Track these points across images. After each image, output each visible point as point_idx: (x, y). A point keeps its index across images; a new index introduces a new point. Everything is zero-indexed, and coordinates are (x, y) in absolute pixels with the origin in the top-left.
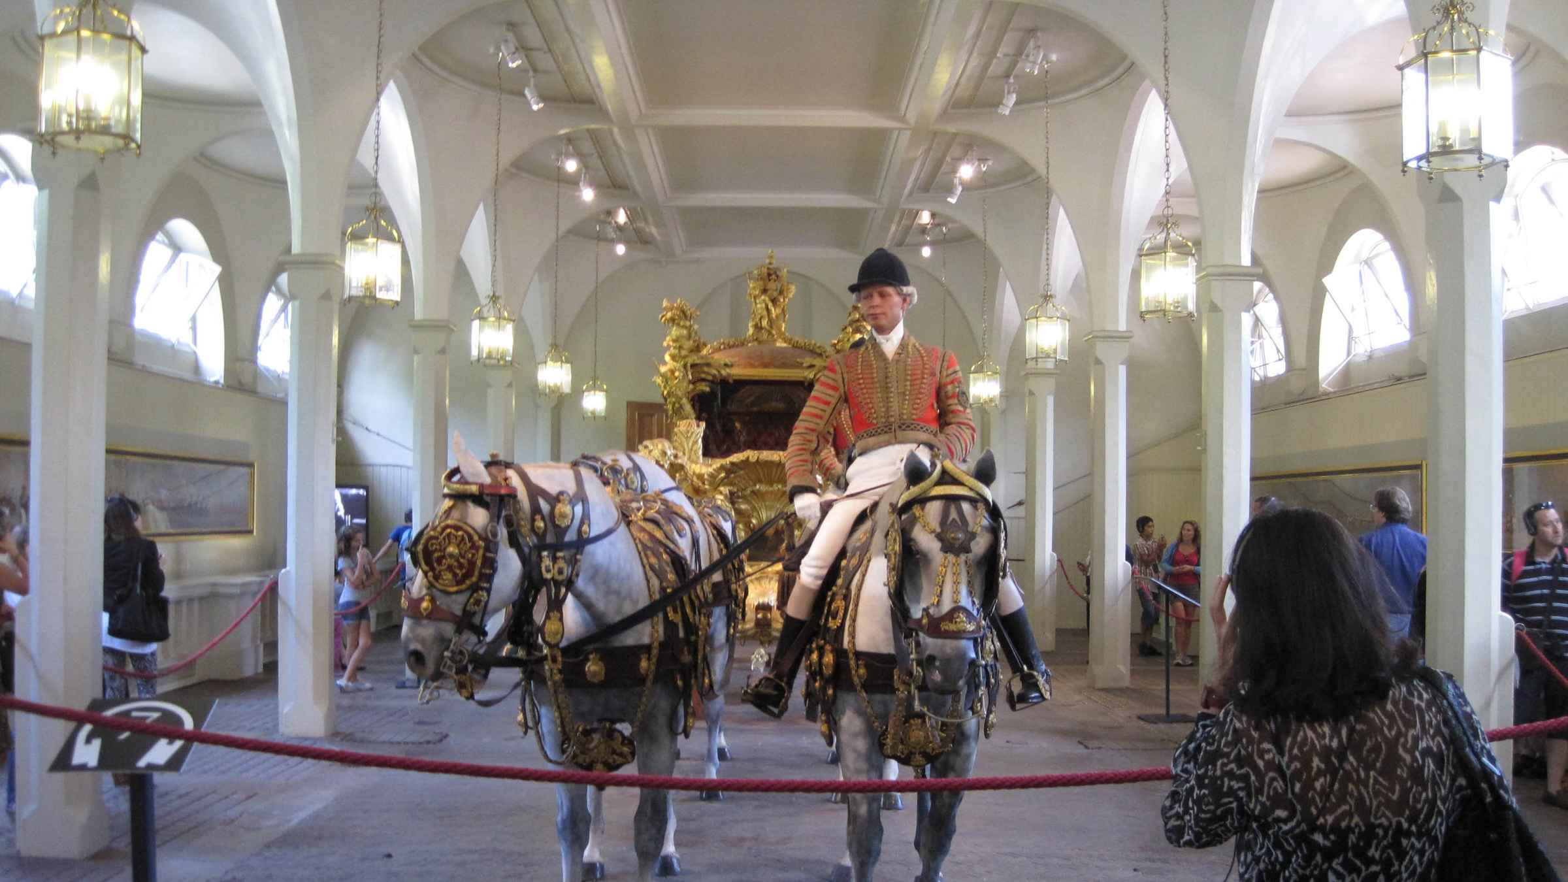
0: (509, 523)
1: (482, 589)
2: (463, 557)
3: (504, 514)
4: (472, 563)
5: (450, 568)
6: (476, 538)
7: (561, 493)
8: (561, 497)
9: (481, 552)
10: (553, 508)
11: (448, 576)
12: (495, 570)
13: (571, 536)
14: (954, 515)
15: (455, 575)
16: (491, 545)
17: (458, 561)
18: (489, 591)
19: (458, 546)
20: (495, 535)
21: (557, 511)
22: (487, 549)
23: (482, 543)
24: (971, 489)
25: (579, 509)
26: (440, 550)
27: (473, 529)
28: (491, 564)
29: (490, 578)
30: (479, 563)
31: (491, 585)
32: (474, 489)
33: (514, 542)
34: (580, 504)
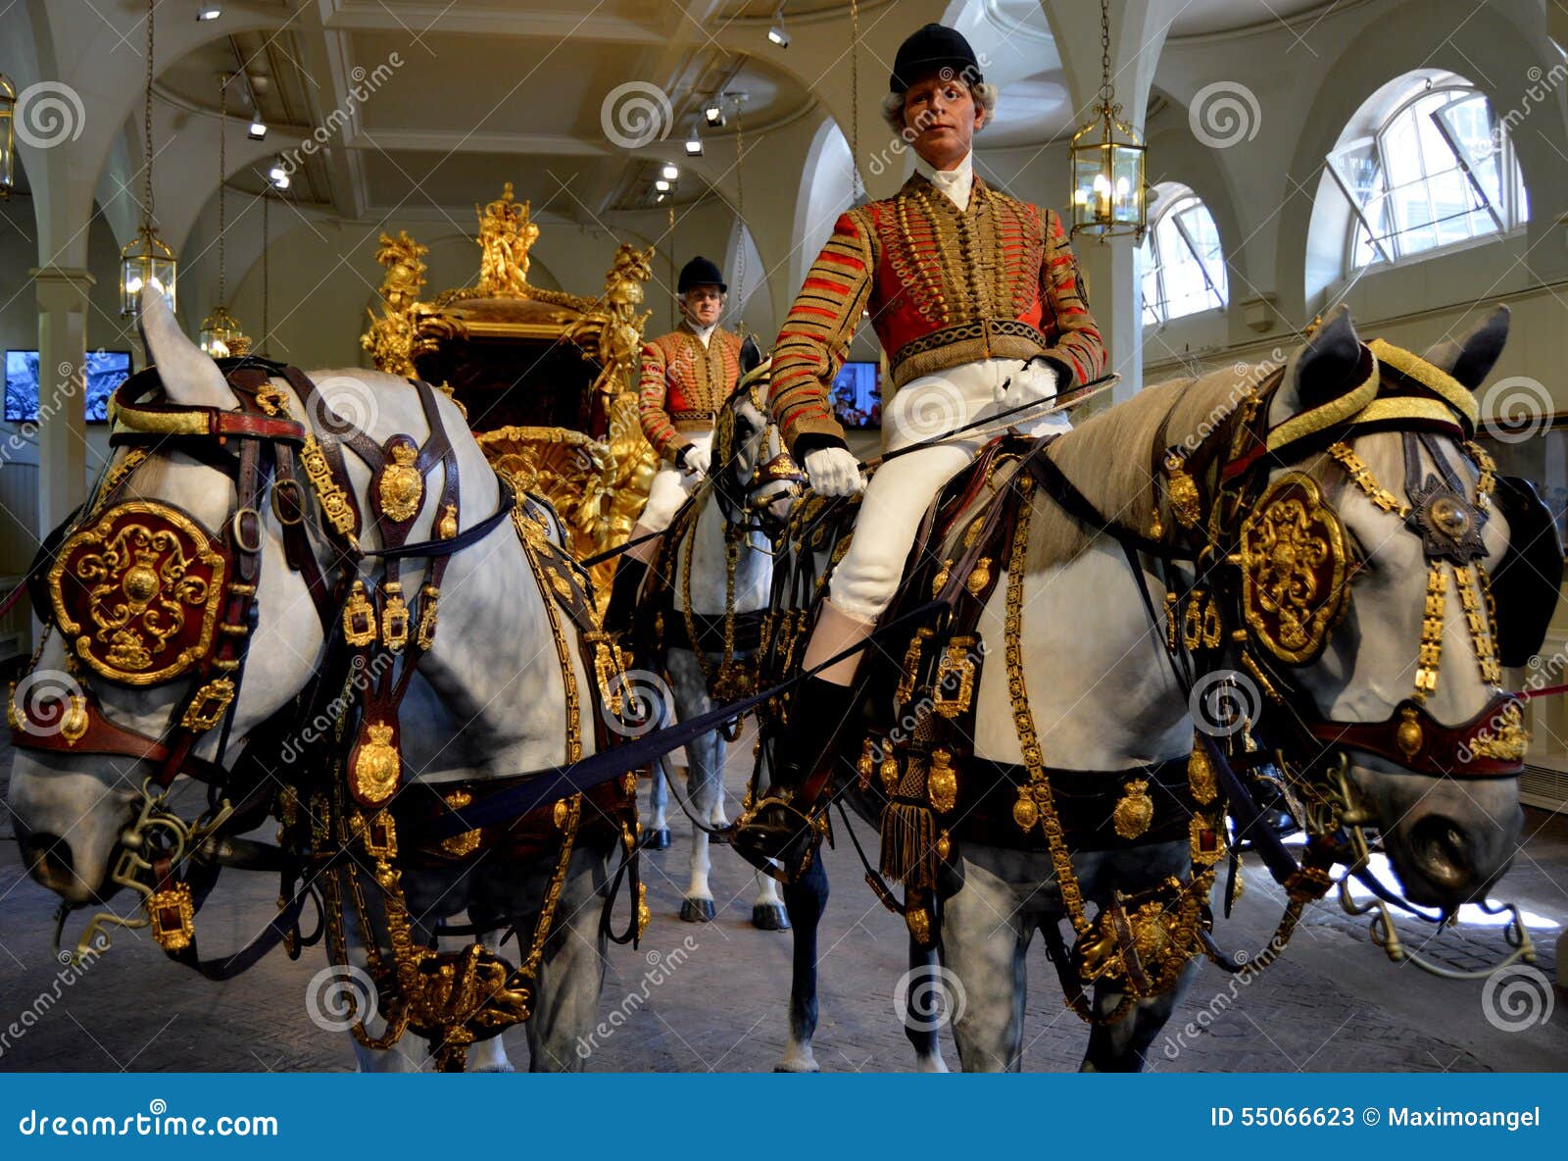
0: (288, 508)
1: (219, 673)
2: (171, 597)
3: (272, 482)
4: (195, 611)
5: (137, 624)
6: (203, 545)
7: (398, 440)
8: (397, 450)
9: (218, 579)
10: (377, 474)
11: (133, 643)
12: (251, 622)
13: (418, 535)
14: (1427, 468)
15: (150, 640)
16: (240, 559)
17: (155, 604)
18: (236, 676)
19: (157, 566)
20: (252, 537)
21: (386, 483)
22: (234, 573)
23: (219, 559)
24: (1450, 406)
25: (437, 475)
26: (110, 581)
27: (196, 522)
28: (243, 610)
29: (239, 646)
30: (213, 606)
31: (242, 666)
32: (198, 422)
33: (297, 556)
34: (441, 463)
